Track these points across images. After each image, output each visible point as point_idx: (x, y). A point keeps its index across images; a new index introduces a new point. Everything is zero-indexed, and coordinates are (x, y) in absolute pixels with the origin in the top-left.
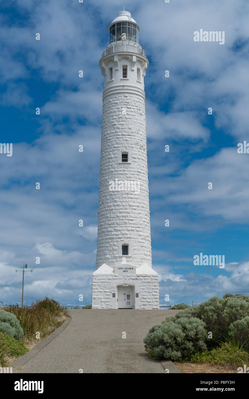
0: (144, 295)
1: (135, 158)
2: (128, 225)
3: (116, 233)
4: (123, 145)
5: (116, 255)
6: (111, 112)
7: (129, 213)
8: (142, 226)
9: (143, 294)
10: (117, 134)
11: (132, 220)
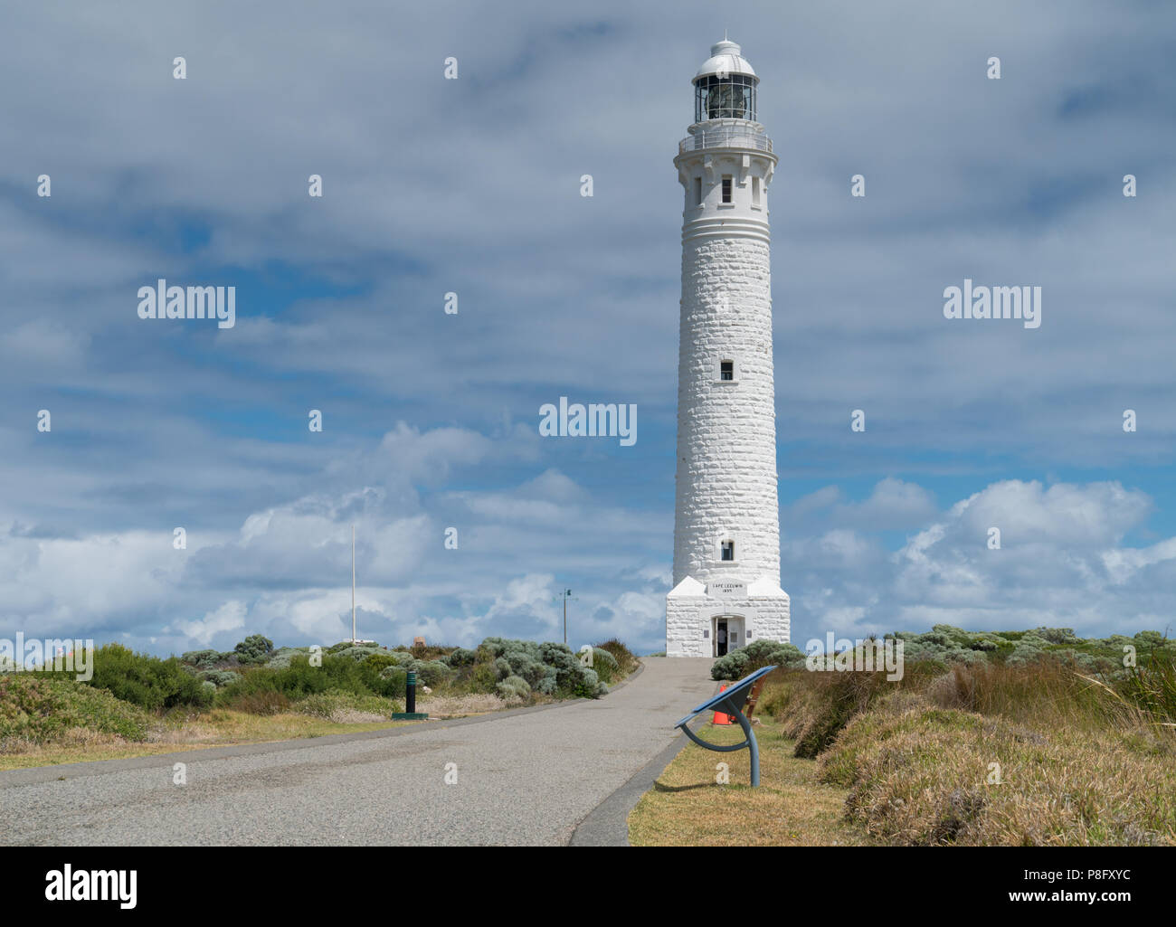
0: (762, 634)
1: (748, 372)
2: (732, 505)
3: (710, 520)
4: (723, 346)
5: (711, 561)
6: (699, 274)
7: (735, 481)
8: (759, 506)
9: (761, 632)
10: (710, 322)
11: (741, 495)
